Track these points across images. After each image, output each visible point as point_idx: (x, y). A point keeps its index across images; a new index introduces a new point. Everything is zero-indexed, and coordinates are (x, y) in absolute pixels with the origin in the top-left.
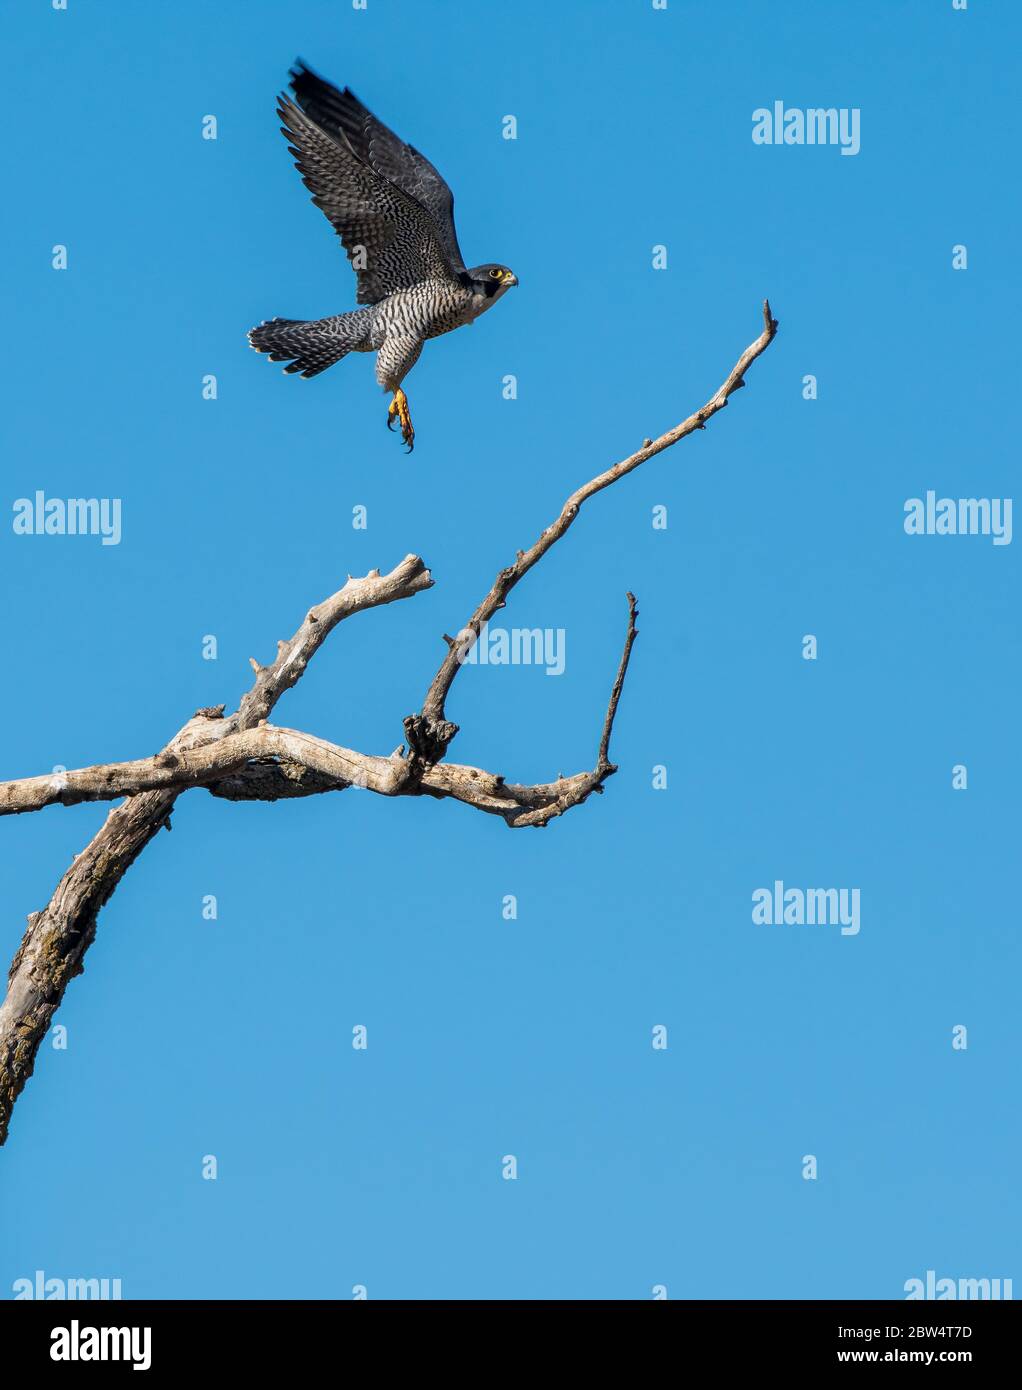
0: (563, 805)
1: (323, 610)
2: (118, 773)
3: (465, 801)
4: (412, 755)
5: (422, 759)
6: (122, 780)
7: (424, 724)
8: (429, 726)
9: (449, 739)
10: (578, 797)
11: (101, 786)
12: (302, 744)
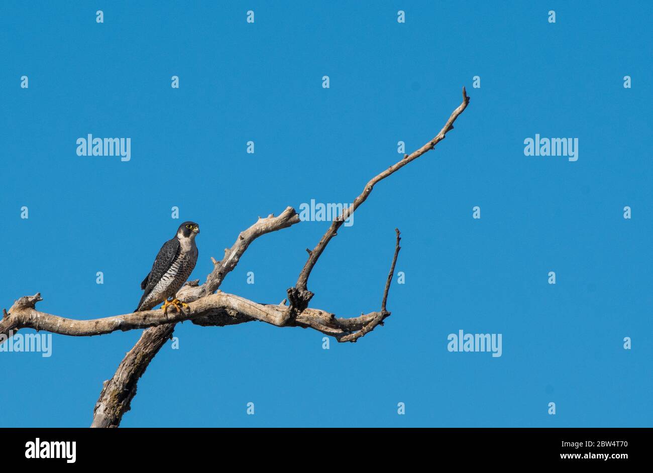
0: (364, 331)
1: (246, 233)
2: (149, 316)
3: (317, 329)
4: (291, 307)
5: (296, 309)
6: (151, 319)
7: (297, 292)
8: (300, 293)
9: (309, 300)
10: (371, 327)
11: (140, 322)
12: (238, 301)
